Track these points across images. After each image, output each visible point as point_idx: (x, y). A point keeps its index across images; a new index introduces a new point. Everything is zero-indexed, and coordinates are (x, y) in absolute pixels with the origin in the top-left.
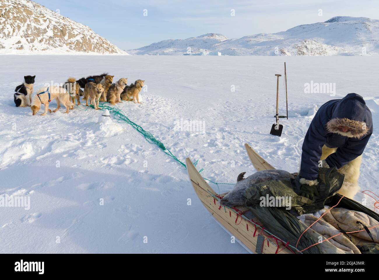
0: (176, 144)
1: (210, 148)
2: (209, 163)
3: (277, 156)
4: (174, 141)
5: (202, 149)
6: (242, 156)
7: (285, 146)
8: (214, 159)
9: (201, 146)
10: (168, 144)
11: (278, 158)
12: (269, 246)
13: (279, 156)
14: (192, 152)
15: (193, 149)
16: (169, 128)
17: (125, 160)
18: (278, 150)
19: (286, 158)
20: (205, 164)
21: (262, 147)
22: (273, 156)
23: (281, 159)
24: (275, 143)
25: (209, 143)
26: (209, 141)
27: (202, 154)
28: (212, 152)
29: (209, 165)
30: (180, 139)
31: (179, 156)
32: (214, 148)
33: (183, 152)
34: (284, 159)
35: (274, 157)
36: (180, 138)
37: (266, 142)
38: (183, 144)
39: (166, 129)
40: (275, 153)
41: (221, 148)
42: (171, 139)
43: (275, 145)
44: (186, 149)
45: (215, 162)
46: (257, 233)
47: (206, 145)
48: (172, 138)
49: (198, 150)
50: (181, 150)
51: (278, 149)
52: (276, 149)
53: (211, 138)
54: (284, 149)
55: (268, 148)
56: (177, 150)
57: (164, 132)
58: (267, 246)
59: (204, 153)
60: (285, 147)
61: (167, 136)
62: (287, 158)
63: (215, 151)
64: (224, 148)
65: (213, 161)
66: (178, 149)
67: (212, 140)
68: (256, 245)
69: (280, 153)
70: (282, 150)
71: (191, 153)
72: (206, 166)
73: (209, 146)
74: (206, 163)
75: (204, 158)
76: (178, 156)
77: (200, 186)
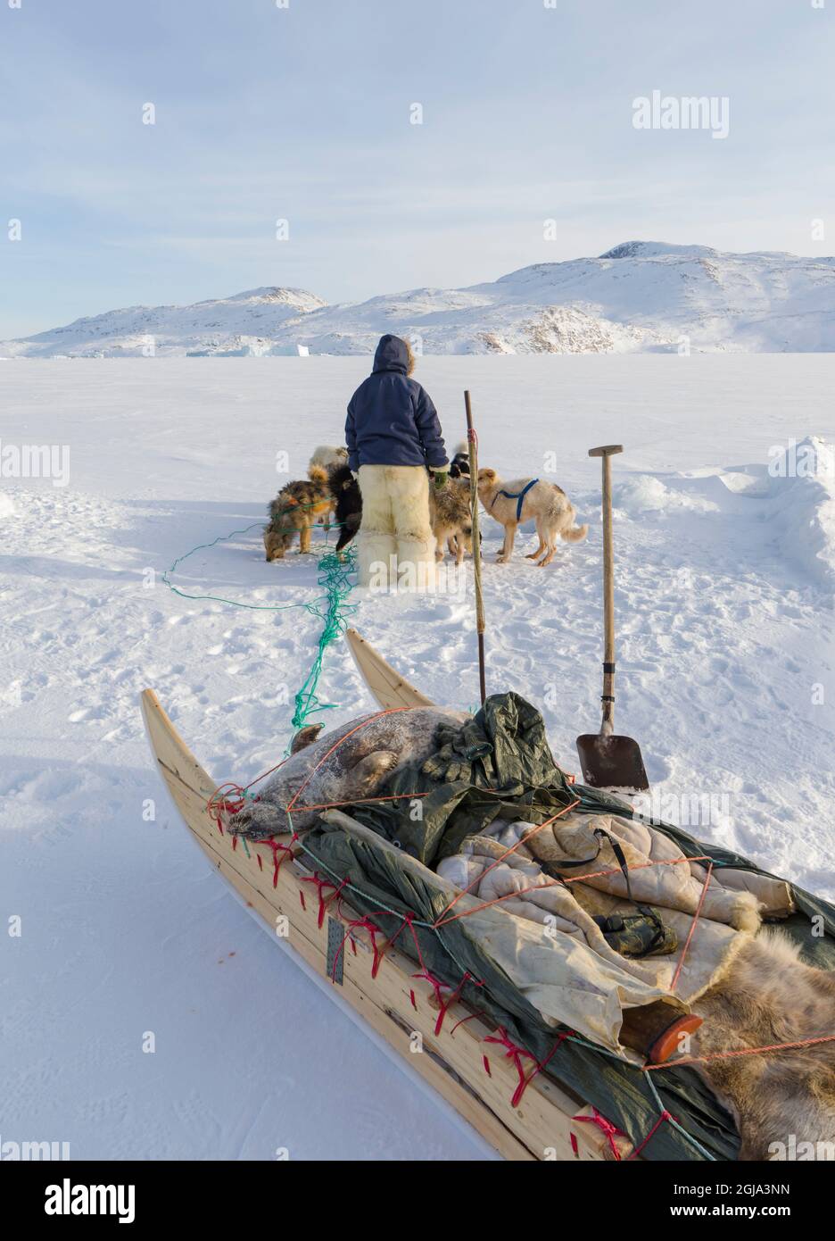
0: (110, 657)
1: (228, 658)
2: (221, 708)
3: (437, 665)
4: (105, 645)
5: (199, 666)
6: (332, 675)
7: (466, 631)
8: (237, 695)
9: (200, 655)
10: (85, 656)
11: (441, 670)
12: (356, 954)
13: (444, 663)
14: (165, 677)
15: (170, 668)
16: (94, 603)
18: (443, 645)
19: (463, 669)
20: (203, 714)
21: (398, 640)
22: (425, 665)
23: (447, 673)
24: (438, 623)
25: (226, 642)
26: (228, 635)
27: (199, 680)
28: (232, 670)
29: (218, 718)
30: (127, 637)
31: (119, 696)
32: (241, 656)
33: (133, 683)
34: (457, 674)
35: (427, 670)
36: (128, 633)
37: (411, 624)
38: (135, 654)
39: (83, 605)
40: (432, 655)
41: (266, 656)
42: (98, 638)
43: (435, 630)
44: (145, 668)
45: (239, 705)
46: (327, 915)
47: (216, 650)
48: (102, 636)
49: (187, 669)
50: (129, 674)
51: (445, 641)
52: (437, 641)
53: (234, 627)
54: (462, 639)
55: (414, 641)
56: (114, 675)
57: (75, 615)
58: (352, 952)
59: (207, 677)
60: (465, 634)
61: (82, 631)
62: (467, 668)
63: (245, 667)
64: (274, 654)
65: (235, 700)
66: (119, 671)
67: (237, 632)
68: (326, 953)
69: (447, 654)
70: (455, 645)
71: (160, 681)
72: (208, 720)
73: (225, 652)
74: (207, 712)
75: (204, 693)
76: (114, 697)
77: (181, 780)
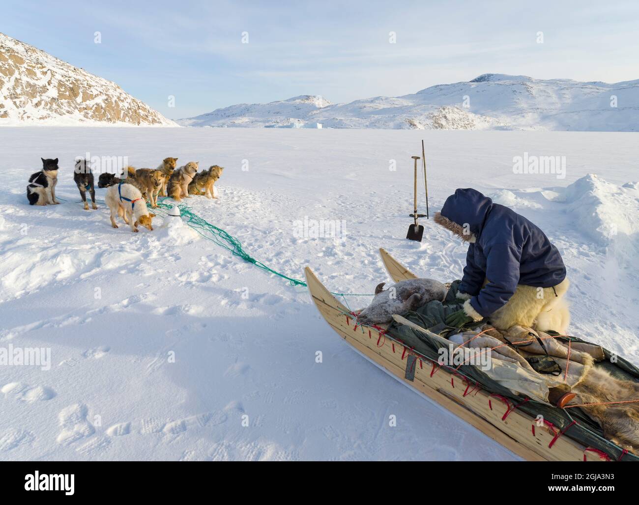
0: (278, 254)
1: (327, 258)
2: (329, 277)
3: (419, 267)
4: (274, 249)
5: (316, 260)
6: (372, 268)
7: (429, 254)
8: (334, 273)
9: (315, 256)
10: (267, 254)
11: (421, 269)
12: (422, 368)
13: (422, 266)
14: (302, 264)
15: (303, 260)
16: (265, 233)
17: (210, 276)
18: (420, 259)
19: (431, 269)
20: (323, 279)
21: (397, 256)
22: (414, 266)
23: (423, 270)
24: (414, 250)
25: (324, 252)
26: (324, 249)
27: (317, 266)
28: (330, 263)
29: (329, 281)
30: (283, 247)
31: (286, 270)
32: (332, 258)
33: (290, 265)
34: (429, 270)
35: (414, 268)
36: (283, 245)
37: (402, 250)
38: (288, 254)
39: (261, 233)
40: (415, 262)
41: (342, 258)
42: (271, 247)
43: (414, 253)
44: (294, 260)
45: (336, 276)
46: (407, 353)
47: (321, 255)
48: (272, 246)
49: (311, 261)
50: (287, 262)
51: (420, 257)
52: (416, 258)
53: (326, 246)
54: (427, 257)
55: (405, 257)
56: (282, 261)
57: (259, 237)
58: (420, 368)
59: (320, 265)
60: (429, 255)
61: (264, 243)
62: (433, 268)
63: (335, 262)
64: (346, 258)
65: (334, 274)
66: (283, 260)
67: (328, 248)
68: (405, 369)
69: (422, 262)
70: (425, 259)
71: (301, 265)
72: (325, 281)
73: (325, 256)
74: (324, 278)
75: (321, 271)
76: (284, 270)
77: (326, 304)
